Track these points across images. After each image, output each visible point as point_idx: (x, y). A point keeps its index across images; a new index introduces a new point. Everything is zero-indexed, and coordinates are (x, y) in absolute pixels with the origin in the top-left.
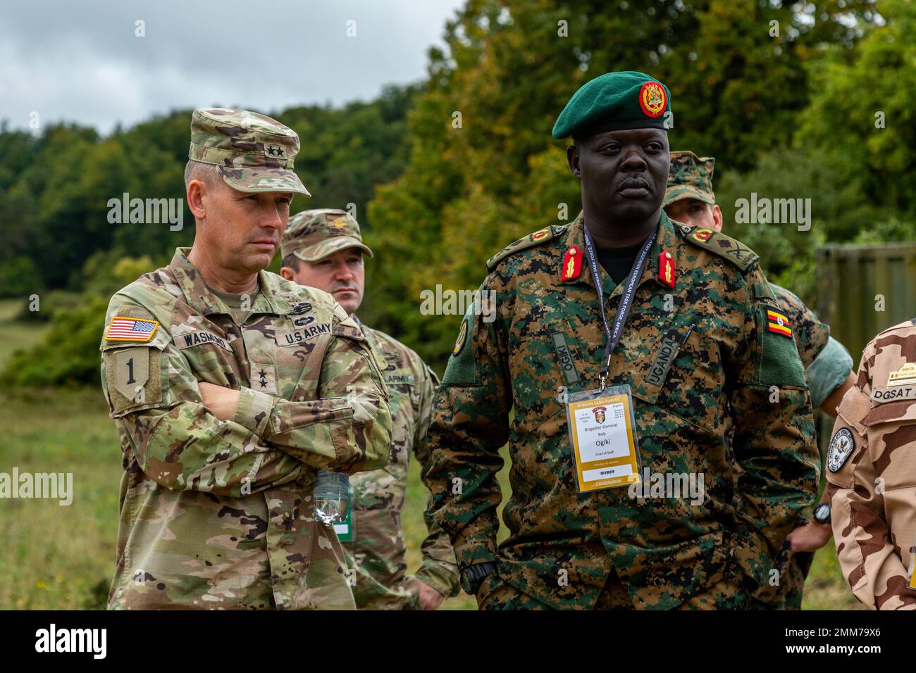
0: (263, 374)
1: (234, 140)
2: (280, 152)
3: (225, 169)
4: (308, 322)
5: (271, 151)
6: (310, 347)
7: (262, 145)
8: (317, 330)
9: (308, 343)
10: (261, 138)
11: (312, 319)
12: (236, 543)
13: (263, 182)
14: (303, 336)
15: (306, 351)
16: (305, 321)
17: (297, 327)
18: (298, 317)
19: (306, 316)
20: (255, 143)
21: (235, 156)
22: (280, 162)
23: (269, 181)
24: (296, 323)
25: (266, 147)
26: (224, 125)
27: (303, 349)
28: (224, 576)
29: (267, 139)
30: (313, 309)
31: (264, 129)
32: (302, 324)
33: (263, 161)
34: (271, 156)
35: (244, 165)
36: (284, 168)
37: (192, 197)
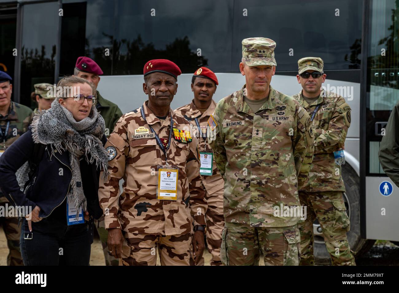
0: (258, 131)
1: (248, 49)
2: (264, 52)
3: (247, 59)
4: (282, 114)
5: (260, 52)
6: (280, 123)
7: (257, 50)
8: (284, 119)
9: (279, 121)
10: (256, 48)
11: (284, 113)
12: (243, 189)
13: (255, 63)
14: (278, 119)
15: (278, 124)
16: (281, 113)
17: (278, 115)
18: (279, 112)
19: (282, 111)
20: (254, 49)
21: (249, 54)
22: (263, 55)
23: (257, 62)
24: (278, 114)
25: (258, 50)
26: (246, 44)
27: (277, 123)
28: (242, 199)
29: (258, 48)
30: (286, 110)
31: (258, 45)
32: (280, 114)
33: (257, 55)
34: (260, 53)
35: (252, 57)
36: (266, 57)
37: (241, 68)
